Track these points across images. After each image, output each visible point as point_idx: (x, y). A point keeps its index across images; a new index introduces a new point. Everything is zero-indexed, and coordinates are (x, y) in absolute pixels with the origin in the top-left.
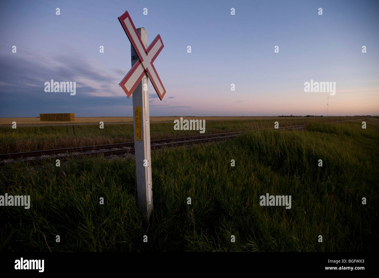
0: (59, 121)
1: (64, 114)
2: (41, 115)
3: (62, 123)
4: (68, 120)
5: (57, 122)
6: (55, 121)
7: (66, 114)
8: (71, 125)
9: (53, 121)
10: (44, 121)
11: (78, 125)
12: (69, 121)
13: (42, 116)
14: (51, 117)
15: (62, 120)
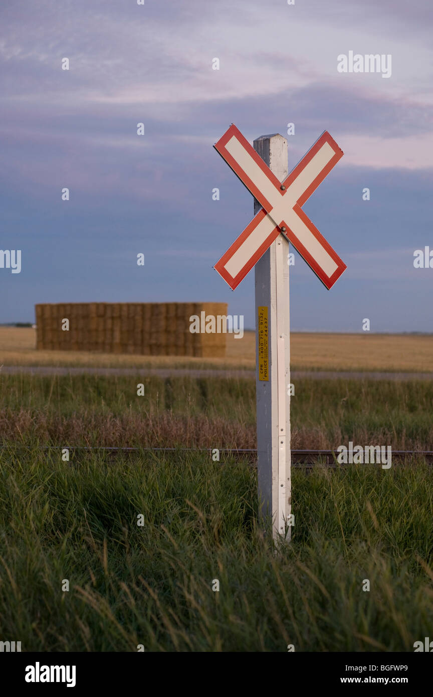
0: (135, 352)
1: (167, 305)
2: (41, 309)
3: (149, 366)
4: (185, 347)
5: (123, 358)
6: (111, 350)
7: (176, 305)
8: (195, 374)
9: (104, 351)
10: (53, 349)
11: (229, 375)
12: (195, 354)
13: (47, 314)
14: (93, 326)
15: (155, 349)
